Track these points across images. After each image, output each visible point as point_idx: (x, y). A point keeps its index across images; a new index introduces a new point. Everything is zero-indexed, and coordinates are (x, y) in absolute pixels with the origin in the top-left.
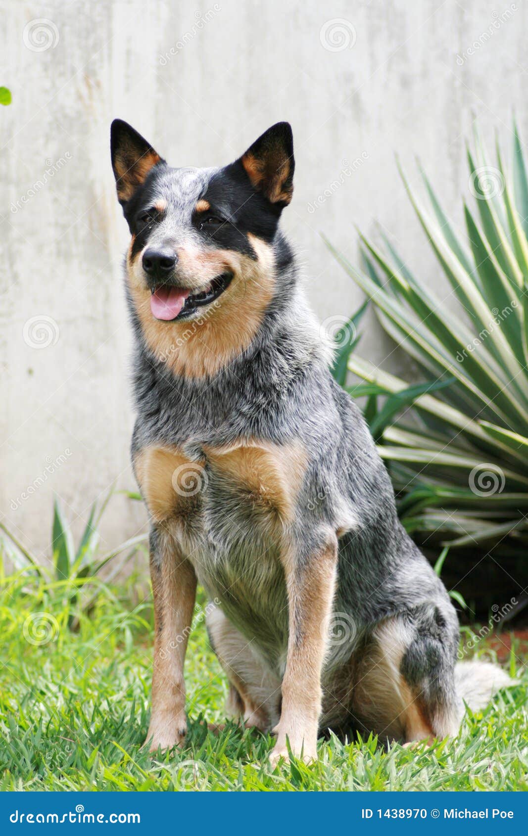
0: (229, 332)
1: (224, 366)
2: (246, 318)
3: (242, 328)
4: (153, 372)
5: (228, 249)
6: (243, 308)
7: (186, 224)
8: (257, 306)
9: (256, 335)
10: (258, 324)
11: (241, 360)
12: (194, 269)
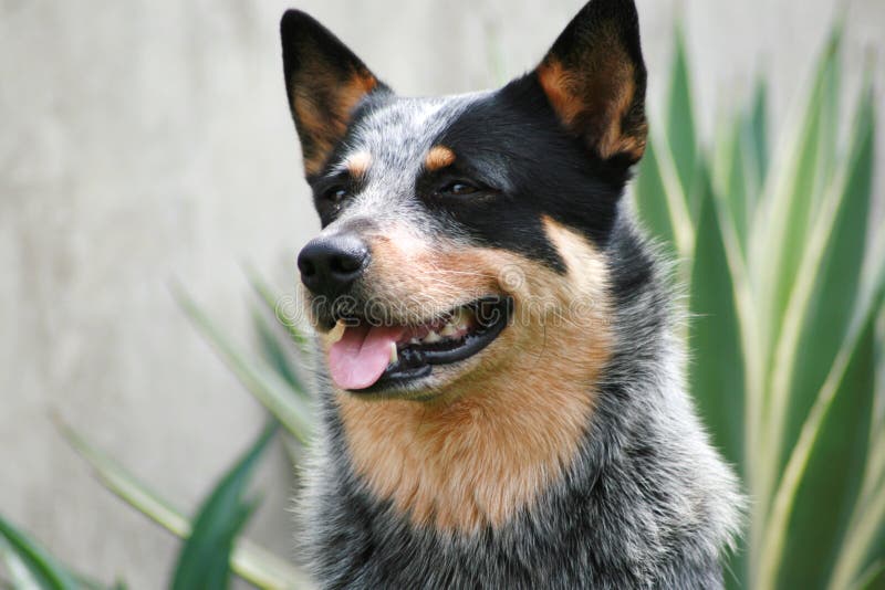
0: (525, 428)
1: (526, 504)
2: (558, 398)
3: (552, 418)
4: (368, 525)
5: (496, 247)
6: (547, 376)
7: (403, 195)
8: (576, 371)
9: (586, 434)
10: (587, 408)
11: (563, 491)
12: (410, 280)
